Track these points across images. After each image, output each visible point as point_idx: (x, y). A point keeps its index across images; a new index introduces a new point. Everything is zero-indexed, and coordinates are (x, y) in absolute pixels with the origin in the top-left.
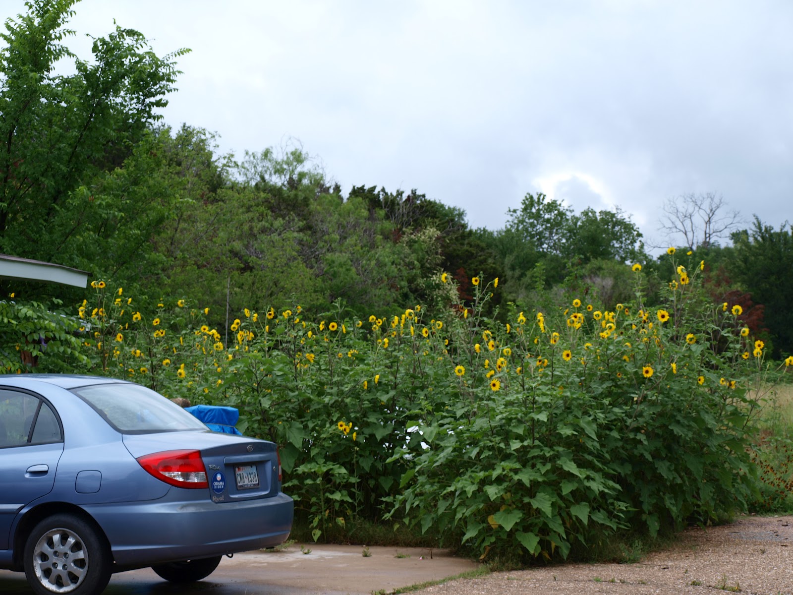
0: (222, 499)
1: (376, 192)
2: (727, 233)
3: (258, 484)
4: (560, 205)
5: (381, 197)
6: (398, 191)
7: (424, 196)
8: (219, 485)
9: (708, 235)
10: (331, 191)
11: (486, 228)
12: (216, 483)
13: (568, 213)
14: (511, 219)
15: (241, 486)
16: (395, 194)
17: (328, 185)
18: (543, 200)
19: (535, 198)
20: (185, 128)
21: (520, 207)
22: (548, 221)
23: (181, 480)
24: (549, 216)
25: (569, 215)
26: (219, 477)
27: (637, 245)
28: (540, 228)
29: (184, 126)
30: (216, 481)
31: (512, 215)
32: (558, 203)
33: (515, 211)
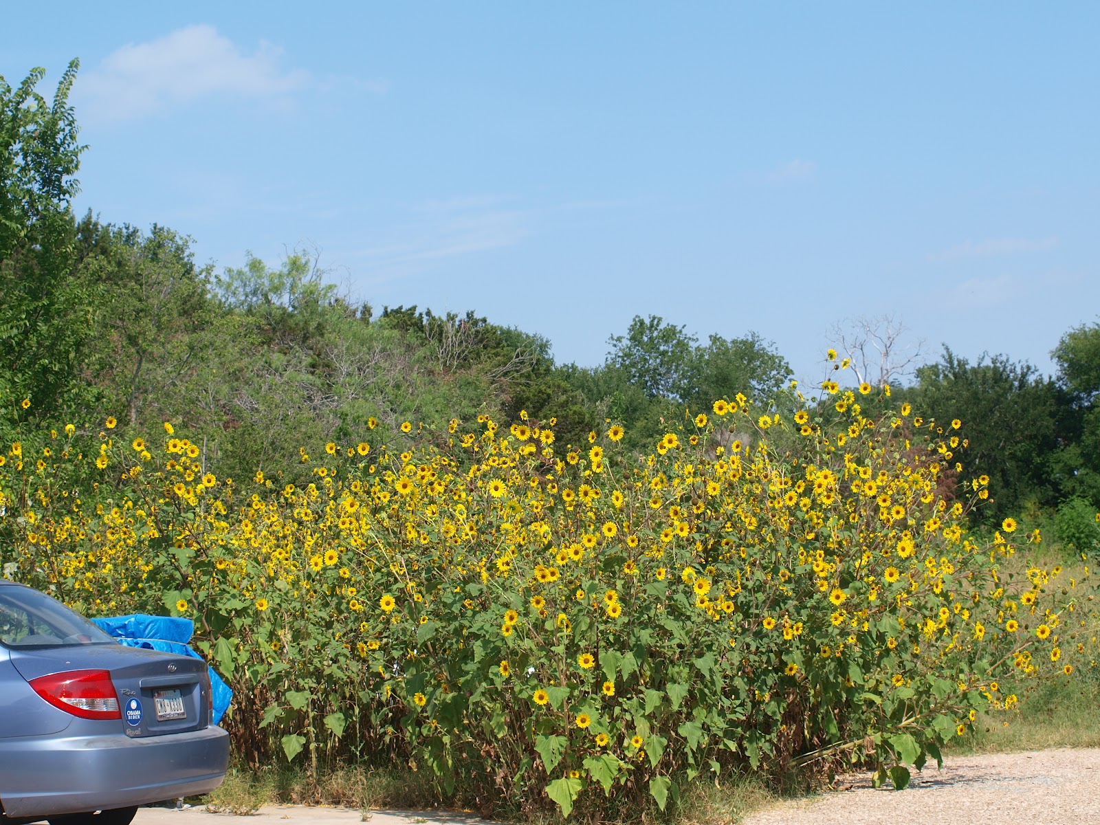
0: (138, 732)
1: (417, 314)
2: (911, 369)
3: (183, 714)
4: (681, 332)
5: (425, 322)
6: (449, 315)
7: (484, 320)
8: (134, 714)
9: (885, 372)
10: (358, 315)
11: (576, 364)
12: (131, 713)
13: (691, 343)
14: (613, 350)
15: (161, 716)
16: (444, 318)
17: (354, 307)
18: (658, 325)
19: (647, 321)
20: (156, 230)
21: (626, 334)
22: (664, 353)
23: (85, 708)
24: (666, 348)
25: (693, 345)
26: (134, 705)
27: (785, 386)
28: (653, 363)
29: (155, 228)
30: (131, 710)
31: (615, 346)
32: (678, 329)
33: (619, 339)
